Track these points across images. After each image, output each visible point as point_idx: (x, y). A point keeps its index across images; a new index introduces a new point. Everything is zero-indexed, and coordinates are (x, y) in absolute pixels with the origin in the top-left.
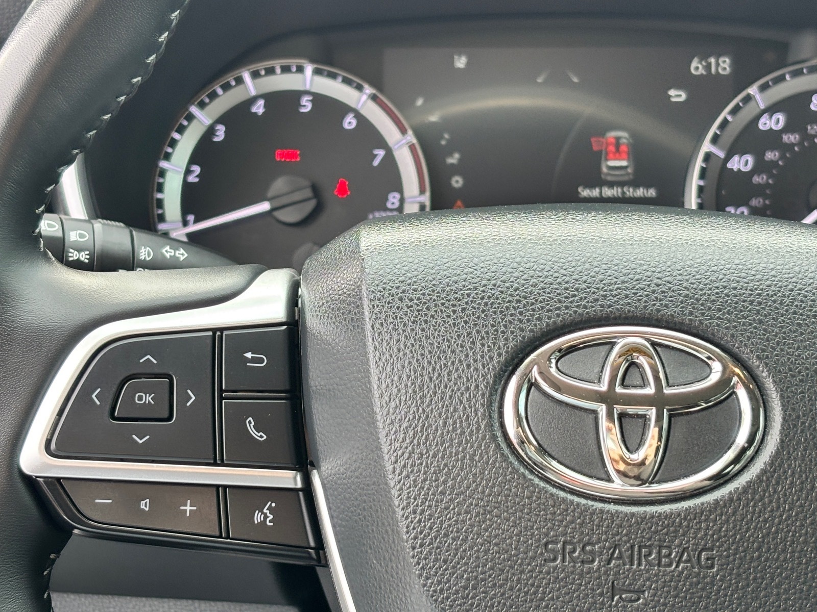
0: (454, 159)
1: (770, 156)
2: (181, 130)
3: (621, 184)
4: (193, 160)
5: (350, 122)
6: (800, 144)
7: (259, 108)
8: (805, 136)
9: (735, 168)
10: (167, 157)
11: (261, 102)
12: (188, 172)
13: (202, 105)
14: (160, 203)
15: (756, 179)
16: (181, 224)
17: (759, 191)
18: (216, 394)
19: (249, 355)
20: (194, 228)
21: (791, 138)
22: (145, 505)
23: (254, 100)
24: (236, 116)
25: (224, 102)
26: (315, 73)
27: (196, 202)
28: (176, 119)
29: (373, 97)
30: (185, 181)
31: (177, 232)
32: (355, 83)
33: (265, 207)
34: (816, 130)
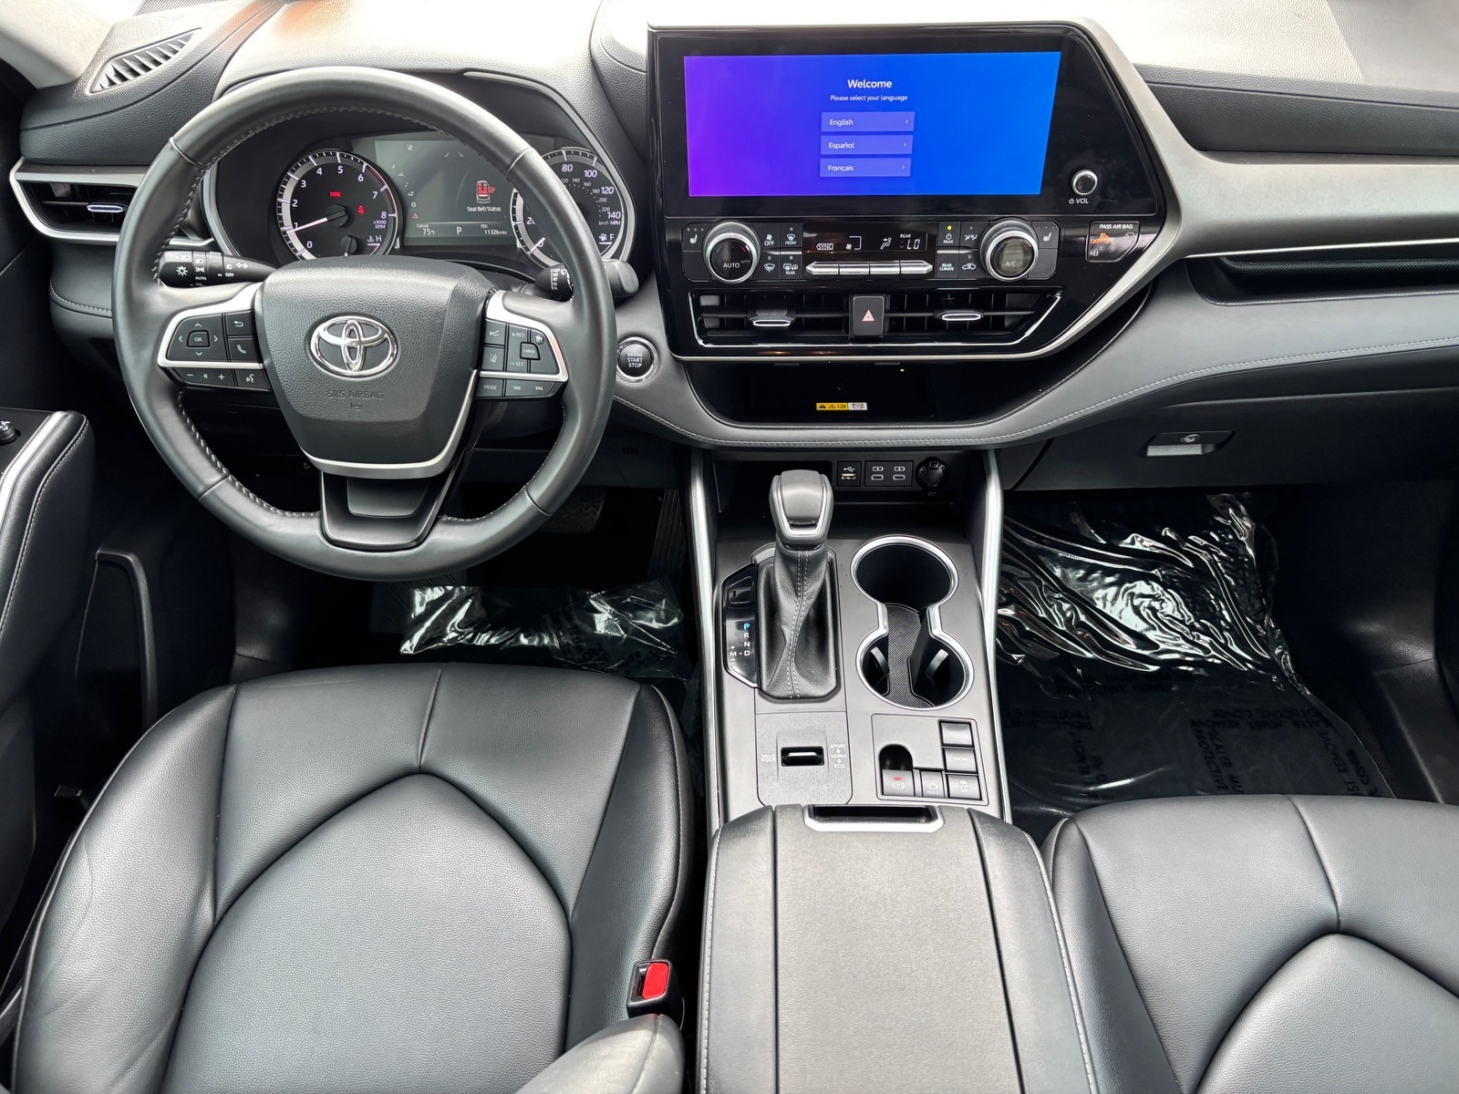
0: (411, 194)
2: (285, 183)
3: (485, 205)
4: (294, 197)
7: (320, 172)
10: (281, 196)
11: (321, 169)
12: (292, 202)
13: (293, 172)
14: (281, 218)
16: (291, 227)
18: (226, 337)
19: (236, 322)
20: (297, 229)
22: (205, 376)
23: (317, 168)
24: (310, 176)
25: (303, 170)
26: (341, 156)
27: (298, 216)
28: (282, 179)
29: (367, 167)
30: (291, 207)
31: (290, 231)
32: (359, 160)
33: (325, 220)
34: (566, 181)
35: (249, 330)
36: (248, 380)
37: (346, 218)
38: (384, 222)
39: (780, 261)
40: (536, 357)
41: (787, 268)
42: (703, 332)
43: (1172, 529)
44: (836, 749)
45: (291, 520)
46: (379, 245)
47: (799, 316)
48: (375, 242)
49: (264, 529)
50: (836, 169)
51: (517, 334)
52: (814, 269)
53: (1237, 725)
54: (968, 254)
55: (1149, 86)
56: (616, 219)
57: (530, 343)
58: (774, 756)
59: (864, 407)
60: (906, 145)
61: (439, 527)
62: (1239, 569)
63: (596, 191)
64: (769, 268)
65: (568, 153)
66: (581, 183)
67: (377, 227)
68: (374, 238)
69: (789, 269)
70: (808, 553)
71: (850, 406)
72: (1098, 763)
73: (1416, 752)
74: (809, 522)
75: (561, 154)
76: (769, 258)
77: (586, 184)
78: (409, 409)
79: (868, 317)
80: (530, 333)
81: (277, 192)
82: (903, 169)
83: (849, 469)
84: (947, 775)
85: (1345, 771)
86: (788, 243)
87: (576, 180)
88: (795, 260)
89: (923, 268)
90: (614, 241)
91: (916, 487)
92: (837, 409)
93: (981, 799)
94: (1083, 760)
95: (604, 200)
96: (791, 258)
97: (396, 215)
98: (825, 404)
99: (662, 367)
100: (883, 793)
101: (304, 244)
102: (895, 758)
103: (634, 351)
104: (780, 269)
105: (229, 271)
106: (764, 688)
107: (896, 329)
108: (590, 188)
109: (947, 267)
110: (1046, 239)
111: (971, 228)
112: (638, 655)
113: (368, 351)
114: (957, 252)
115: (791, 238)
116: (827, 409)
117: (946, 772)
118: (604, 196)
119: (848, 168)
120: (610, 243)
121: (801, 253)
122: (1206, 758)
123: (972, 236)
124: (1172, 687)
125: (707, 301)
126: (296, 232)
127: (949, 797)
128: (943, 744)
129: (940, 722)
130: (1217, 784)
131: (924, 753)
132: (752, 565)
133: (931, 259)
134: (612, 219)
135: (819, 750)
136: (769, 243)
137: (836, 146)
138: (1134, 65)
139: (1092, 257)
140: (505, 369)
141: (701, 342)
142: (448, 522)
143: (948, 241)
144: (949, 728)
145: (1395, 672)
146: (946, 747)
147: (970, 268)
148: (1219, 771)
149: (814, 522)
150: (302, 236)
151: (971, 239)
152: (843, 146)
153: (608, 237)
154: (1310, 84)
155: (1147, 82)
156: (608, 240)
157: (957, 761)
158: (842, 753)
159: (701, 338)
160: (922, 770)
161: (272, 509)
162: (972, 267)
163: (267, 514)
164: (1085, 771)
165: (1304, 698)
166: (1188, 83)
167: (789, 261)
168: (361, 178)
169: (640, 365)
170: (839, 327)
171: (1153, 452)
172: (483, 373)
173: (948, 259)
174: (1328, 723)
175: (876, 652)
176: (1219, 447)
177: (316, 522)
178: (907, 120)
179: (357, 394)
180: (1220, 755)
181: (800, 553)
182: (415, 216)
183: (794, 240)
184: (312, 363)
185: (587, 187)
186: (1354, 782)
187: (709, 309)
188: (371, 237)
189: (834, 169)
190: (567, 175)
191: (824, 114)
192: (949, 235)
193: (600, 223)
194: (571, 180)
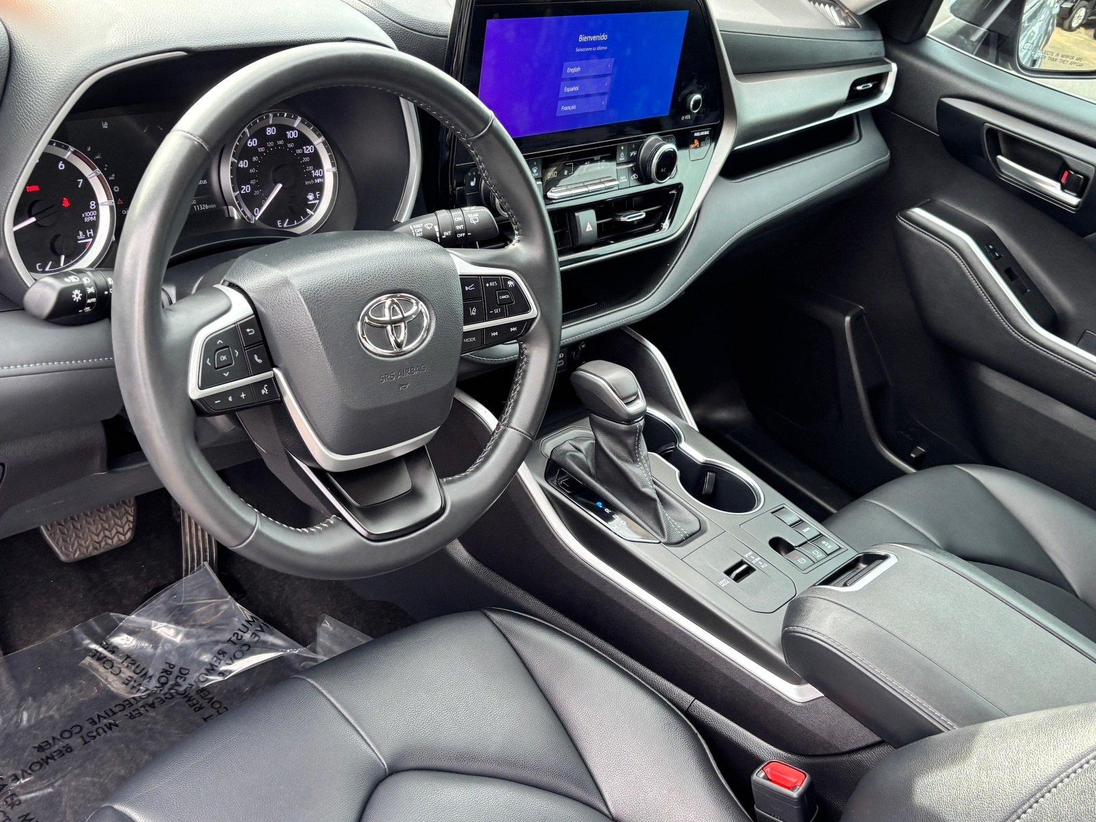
1: (255, 159)
5: (61, 166)
6: (265, 152)
8: (267, 148)
9: (242, 166)
15: (251, 171)
17: (253, 176)
19: (248, 330)
21: (261, 149)
22: (230, 398)
32: (64, 144)
33: (33, 220)
34: (271, 144)
35: (259, 336)
36: (263, 392)
38: (95, 213)
44: (750, 557)
46: (91, 240)
48: (86, 238)
52: (552, 194)
54: (633, 166)
56: (319, 177)
57: (503, 289)
58: (726, 579)
60: (607, 84)
63: (299, 151)
65: (275, 116)
66: (285, 145)
67: (87, 220)
68: (85, 233)
77: (290, 145)
82: (603, 104)
84: (813, 543)
86: (534, 174)
87: (280, 142)
90: (320, 199)
93: (840, 548)
95: (307, 159)
97: (113, 203)
102: (781, 545)
108: (294, 149)
109: (623, 179)
111: (634, 145)
114: (626, 165)
115: (536, 170)
117: (810, 541)
118: (306, 155)
119: (572, 108)
120: (317, 201)
121: (541, 182)
123: (634, 152)
127: (828, 555)
128: (789, 526)
129: (772, 514)
131: (788, 535)
133: (614, 174)
134: (316, 177)
135: (744, 563)
143: (623, 157)
144: (780, 515)
146: (792, 527)
147: (635, 177)
149: (637, 396)
152: (572, 89)
153: (315, 196)
156: (315, 198)
157: (806, 532)
158: (756, 558)
160: (800, 546)
173: (624, 172)
178: (609, 65)
185: (290, 148)
188: (81, 233)
189: (567, 108)
190: (271, 138)
191: (565, 64)
192: (622, 153)
193: (306, 183)
194: (276, 144)
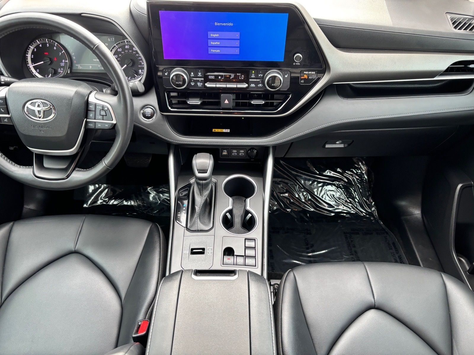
0: (73, 54)
1: (120, 55)
2: (29, 50)
4: (32, 54)
6: (124, 53)
7: (41, 46)
8: (125, 52)
10: (27, 54)
11: (41, 45)
12: (31, 56)
13: (31, 46)
14: (27, 61)
15: (118, 59)
16: (31, 65)
19: (0, 101)
20: (34, 65)
21: (123, 53)
23: (40, 44)
24: (37, 47)
25: (35, 45)
26: (48, 40)
27: (34, 61)
28: (27, 48)
29: (57, 44)
30: (31, 58)
31: (31, 66)
32: (54, 42)
33: (42, 62)
34: (127, 51)
35: (5, 104)
36: (5, 120)
37: (50, 62)
38: (64, 64)
39: (196, 82)
40: (105, 115)
41: (199, 84)
42: (171, 105)
43: (340, 169)
44: (209, 248)
45: (23, 169)
46: (62, 71)
47: (204, 100)
48: (61, 70)
49: (12, 172)
50: (214, 51)
51: (99, 107)
52: (208, 85)
53: (358, 234)
54: (260, 81)
55: (319, 26)
57: (103, 110)
58: (188, 251)
59: (228, 131)
60: (237, 43)
61: (74, 172)
62: (362, 182)
64: (193, 84)
65: (127, 42)
66: (132, 52)
67: (61, 65)
68: (60, 69)
69: (200, 85)
70: (204, 182)
71: (224, 131)
72: (312, 246)
73: (413, 243)
74: (205, 171)
75: (124, 42)
76: (193, 81)
77: (134, 53)
78: (61, 132)
79: (226, 102)
80: (103, 107)
81: (26, 52)
82: (237, 51)
83: (225, 151)
84: (245, 258)
85: (392, 249)
86: (199, 76)
87: (130, 51)
88: (201, 81)
89: (245, 85)
91: (247, 157)
92: (220, 131)
93: (256, 266)
94: (307, 245)
95: (140, 58)
96: (200, 81)
97: (67, 61)
98: (216, 129)
99: (157, 116)
100: (223, 264)
101: (36, 70)
102: (229, 252)
103: (149, 111)
104: (196, 85)
105: (3, 82)
106: (188, 227)
107: (238, 106)
108: (136, 54)
109: (253, 85)
110: (286, 76)
111: (261, 72)
112: (163, 208)
113: (45, 112)
114: (256, 80)
115: (200, 74)
116: (216, 131)
117: (245, 256)
119: (218, 51)
120: (143, 73)
121: (203, 79)
122: (347, 245)
123: (261, 75)
124: (338, 221)
125: (172, 94)
126: (33, 67)
127: (245, 265)
128: (245, 247)
129: (245, 239)
130: (350, 253)
131: (239, 250)
132: (189, 184)
133: (247, 82)
135: (204, 249)
136: (192, 76)
137: (213, 43)
138: (314, 18)
139: (302, 83)
140: (95, 119)
141: (170, 108)
142: (78, 171)
143: (253, 76)
144: (248, 241)
145: (408, 217)
146: (246, 248)
147: (260, 86)
148: (351, 249)
149: (206, 171)
150: (35, 68)
151: (261, 76)
152: (216, 43)
154: (374, 26)
155: (318, 24)
156: (142, 72)
157: (249, 252)
158: (211, 250)
159: (170, 107)
160: (237, 256)
161: (16, 165)
162: (261, 85)
163: (14, 167)
164: (308, 249)
165: (380, 225)
166: (332, 25)
167: (199, 82)
168: (55, 48)
169: (150, 115)
170: (217, 104)
171: (327, 146)
172: (88, 120)
173: (253, 82)
174: (387, 233)
175: (228, 214)
176: (349, 145)
177: (31, 170)
178: (237, 35)
179: (42, 127)
180: (352, 244)
181: (201, 182)
182: (75, 62)
183: (201, 75)
184: (25, 116)
186: (394, 253)
187: (174, 97)
188: (59, 69)
189: (213, 51)
190: (127, 49)
191: (209, 32)
192: (253, 74)
193: (139, 66)
194: (128, 51)
